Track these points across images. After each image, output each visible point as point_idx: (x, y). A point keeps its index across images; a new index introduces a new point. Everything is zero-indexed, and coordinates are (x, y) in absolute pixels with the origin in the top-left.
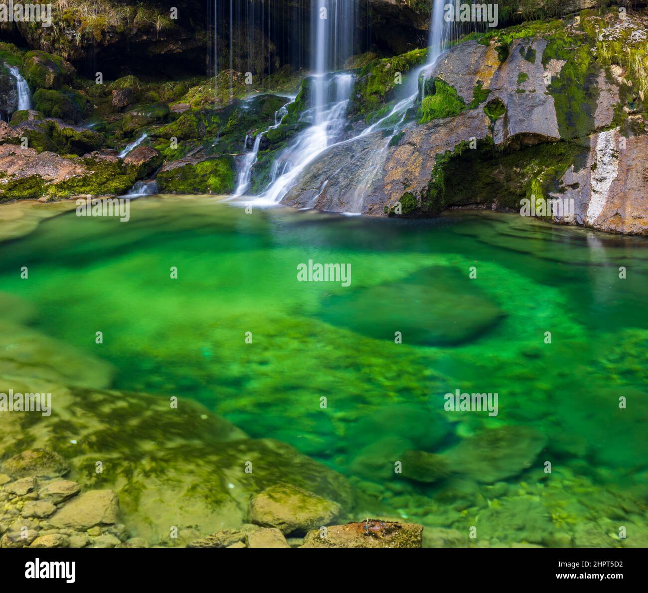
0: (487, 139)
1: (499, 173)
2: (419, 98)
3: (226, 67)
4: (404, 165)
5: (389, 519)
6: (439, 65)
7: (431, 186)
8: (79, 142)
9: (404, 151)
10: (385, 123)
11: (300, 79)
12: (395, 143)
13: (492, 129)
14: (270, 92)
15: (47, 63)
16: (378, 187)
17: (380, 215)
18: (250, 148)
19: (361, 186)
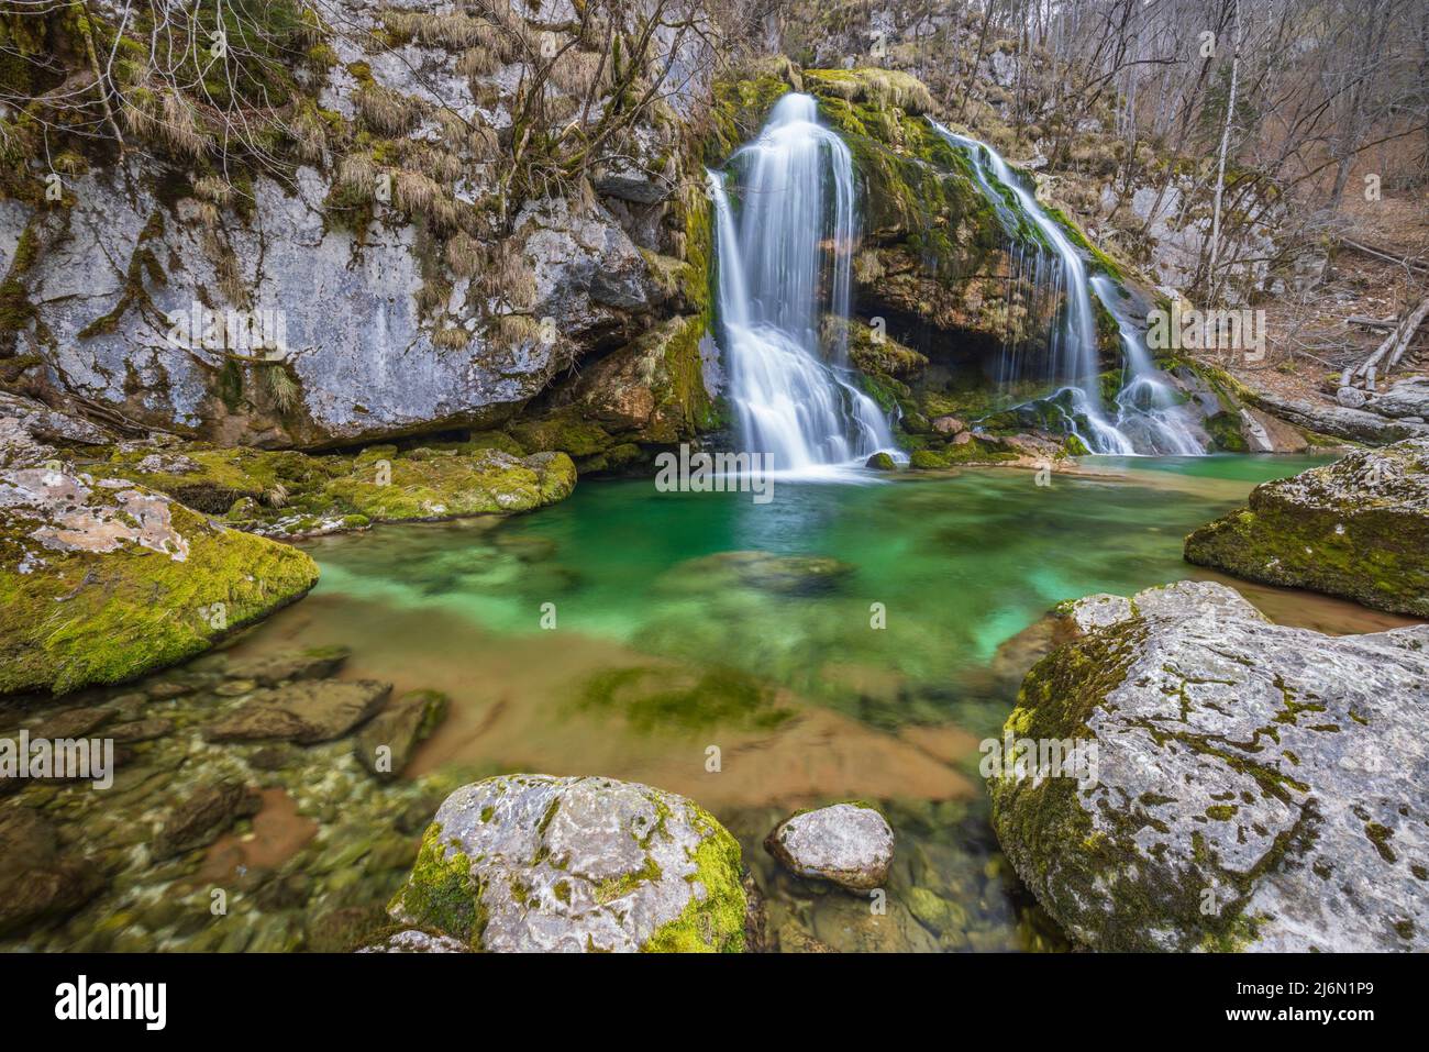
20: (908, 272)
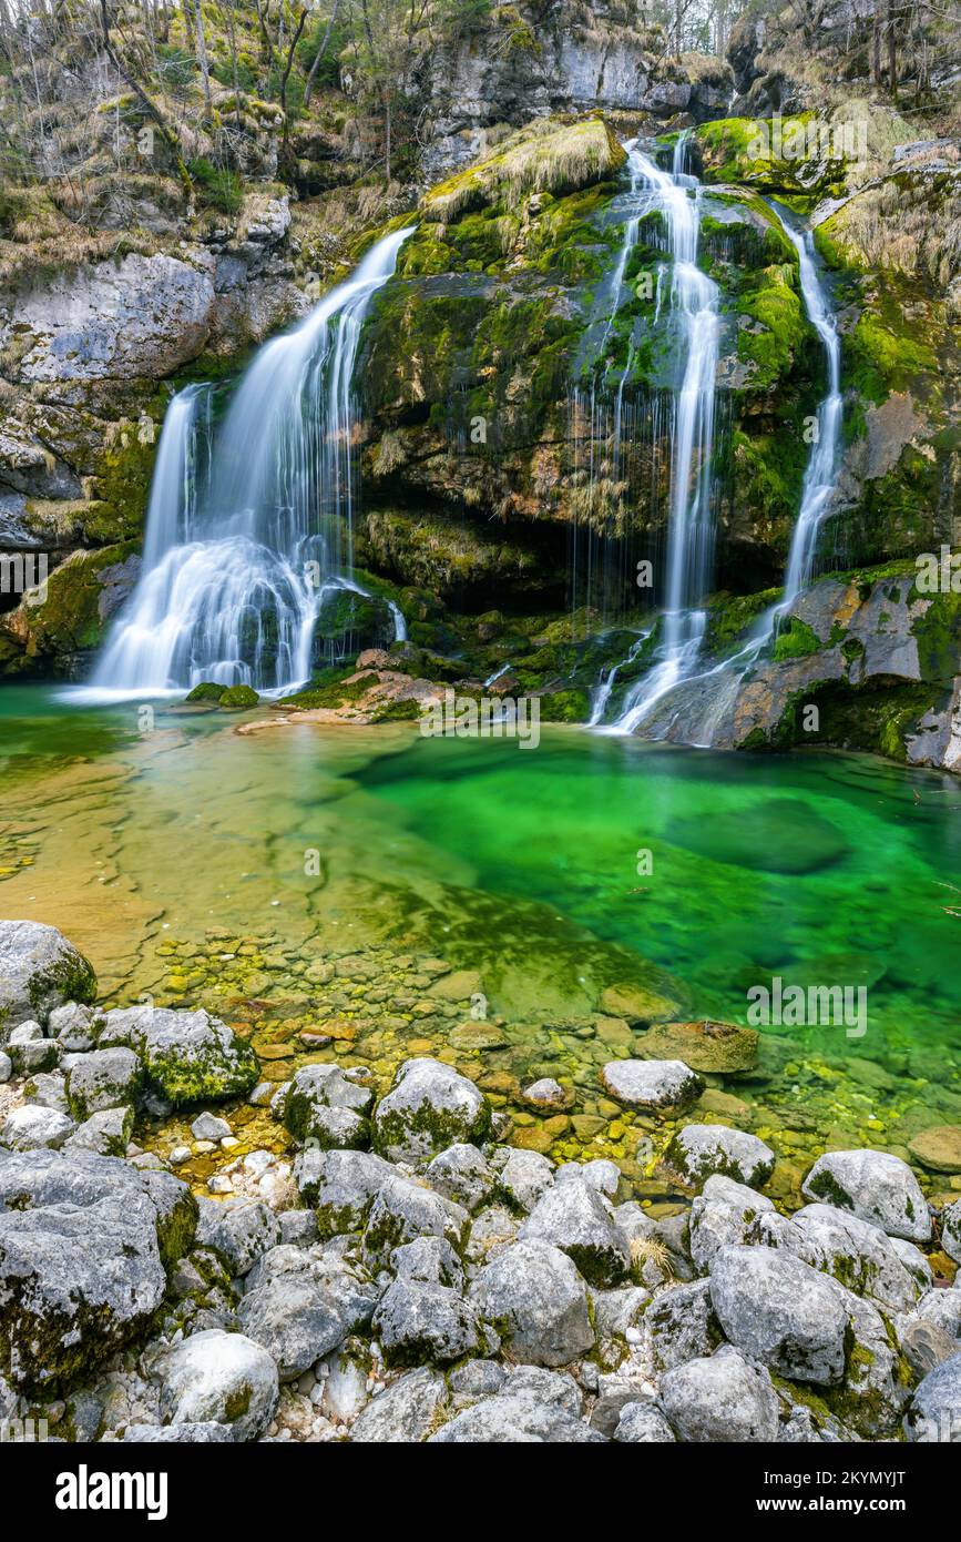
0: (843, 678)
1: (853, 713)
2: (773, 637)
3: (584, 604)
4: (755, 701)
5: (727, 1023)
6: (796, 604)
7: (782, 722)
8: (449, 670)
9: (755, 689)
10: (737, 661)
11: (654, 616)
12: (747, 679)
13: (848, 669)
14: (625, 628)
15: (421, 598)
16: (728, 722)
17: (730, 748)
18: (605, 680)
19: (711, 720)
20: (443, 451)
